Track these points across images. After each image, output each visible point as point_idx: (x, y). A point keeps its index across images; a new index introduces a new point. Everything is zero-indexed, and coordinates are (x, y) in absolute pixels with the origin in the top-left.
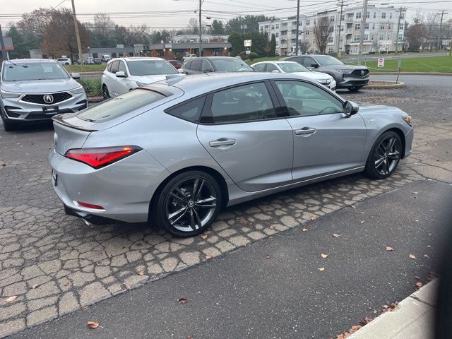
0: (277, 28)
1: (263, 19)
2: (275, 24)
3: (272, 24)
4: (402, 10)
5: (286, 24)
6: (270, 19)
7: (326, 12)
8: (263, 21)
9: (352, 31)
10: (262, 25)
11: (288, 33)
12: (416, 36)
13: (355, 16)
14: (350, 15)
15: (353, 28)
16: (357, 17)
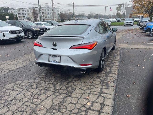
0: (16, 12)
1: (8, 9)
2: (15, 11)
3: (14, 11)
4: (58, 9)
5: (19, 11)
6: (11, 9)
7: (34, 8)
8: (9, 9)
9: (44, 14)
10: (9, 11)
11: (21, 14)
12: (63, 17)
13: (44, 10)
14: (43, 9)
15: (44, 13)
16: (45, 10)
